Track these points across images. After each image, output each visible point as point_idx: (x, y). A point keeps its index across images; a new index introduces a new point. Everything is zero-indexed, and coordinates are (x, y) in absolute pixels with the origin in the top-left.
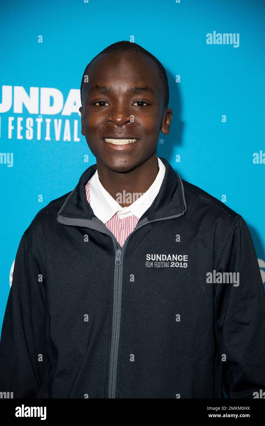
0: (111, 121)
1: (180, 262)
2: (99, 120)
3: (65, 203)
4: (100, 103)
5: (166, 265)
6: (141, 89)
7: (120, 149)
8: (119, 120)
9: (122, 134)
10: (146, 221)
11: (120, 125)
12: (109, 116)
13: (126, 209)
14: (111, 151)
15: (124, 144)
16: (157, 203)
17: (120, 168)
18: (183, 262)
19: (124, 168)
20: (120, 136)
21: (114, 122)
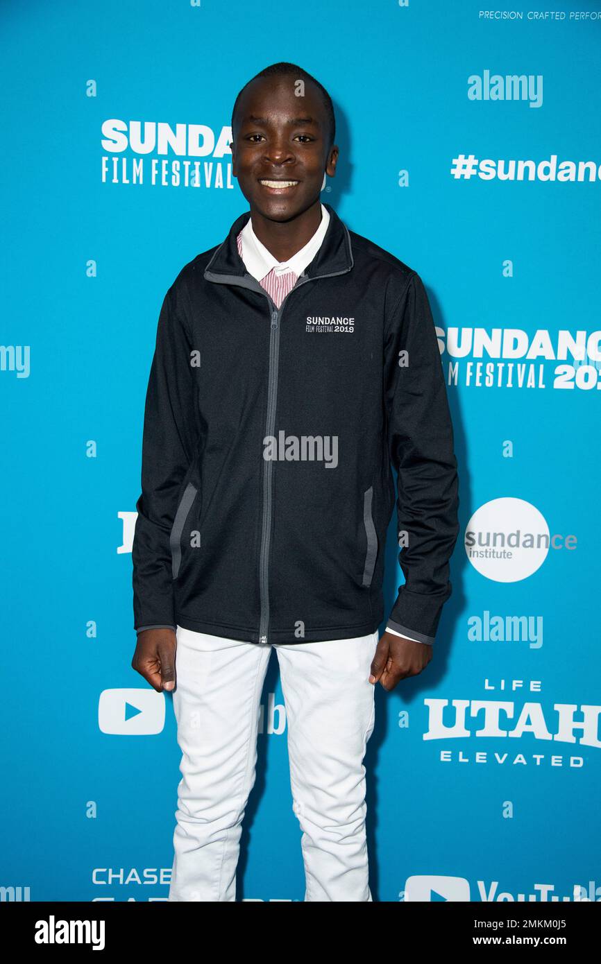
0: (268, 159)
1: (345, 326)
2: (254, 157)
3: (213, 257)
4: (255, 137)
5: (330, 330)
6: (303, 120)
7: (278, 193)
8: (277, 158)
9: (281, 175)
11: (278, 163)
12: (266, 152)
13: (284, 265)
14: (267, 195)
15: (283, 186)
16: (320, 257)
17: (278, 216)
18: (349, 326)
19: (282, 216)
20: (278, 177)
21: (272, 160)
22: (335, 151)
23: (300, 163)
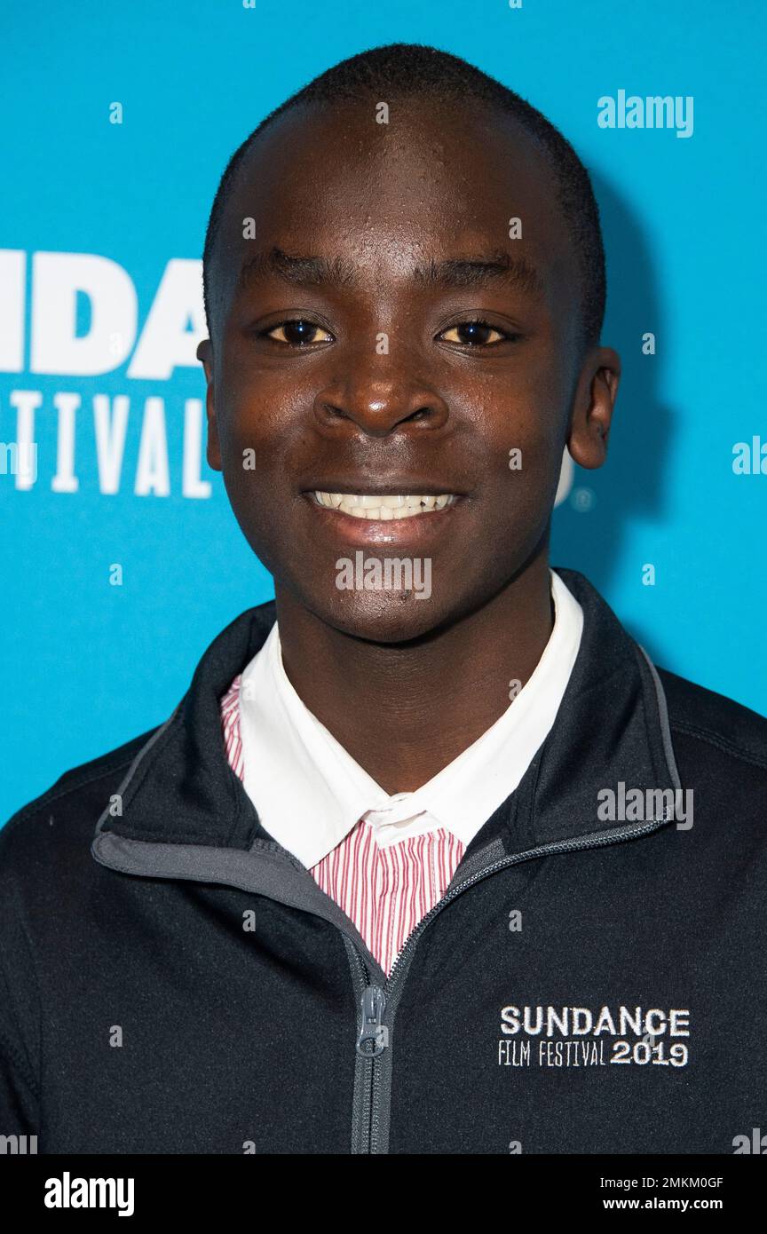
0: (338, 412)
1: (654, 1041)
2: (287, 407)
3: (128, 779)
4: (290, 328)
5: (592, 1057)
6: (477, 265)
7: (380, 537)
8: (375, 407)
9: (391, 473)
10: (496, 856)
11: (381, 429)
12: (333, 389)
13: (408, 802)
15: (401, 514)
16: (549, 770)
17: (379, 623)
18: (668, 1040)
19: (397, 625)
20: (380, 480)
21: (352, 415)
22: (606, 370)
23: (464, 426)
